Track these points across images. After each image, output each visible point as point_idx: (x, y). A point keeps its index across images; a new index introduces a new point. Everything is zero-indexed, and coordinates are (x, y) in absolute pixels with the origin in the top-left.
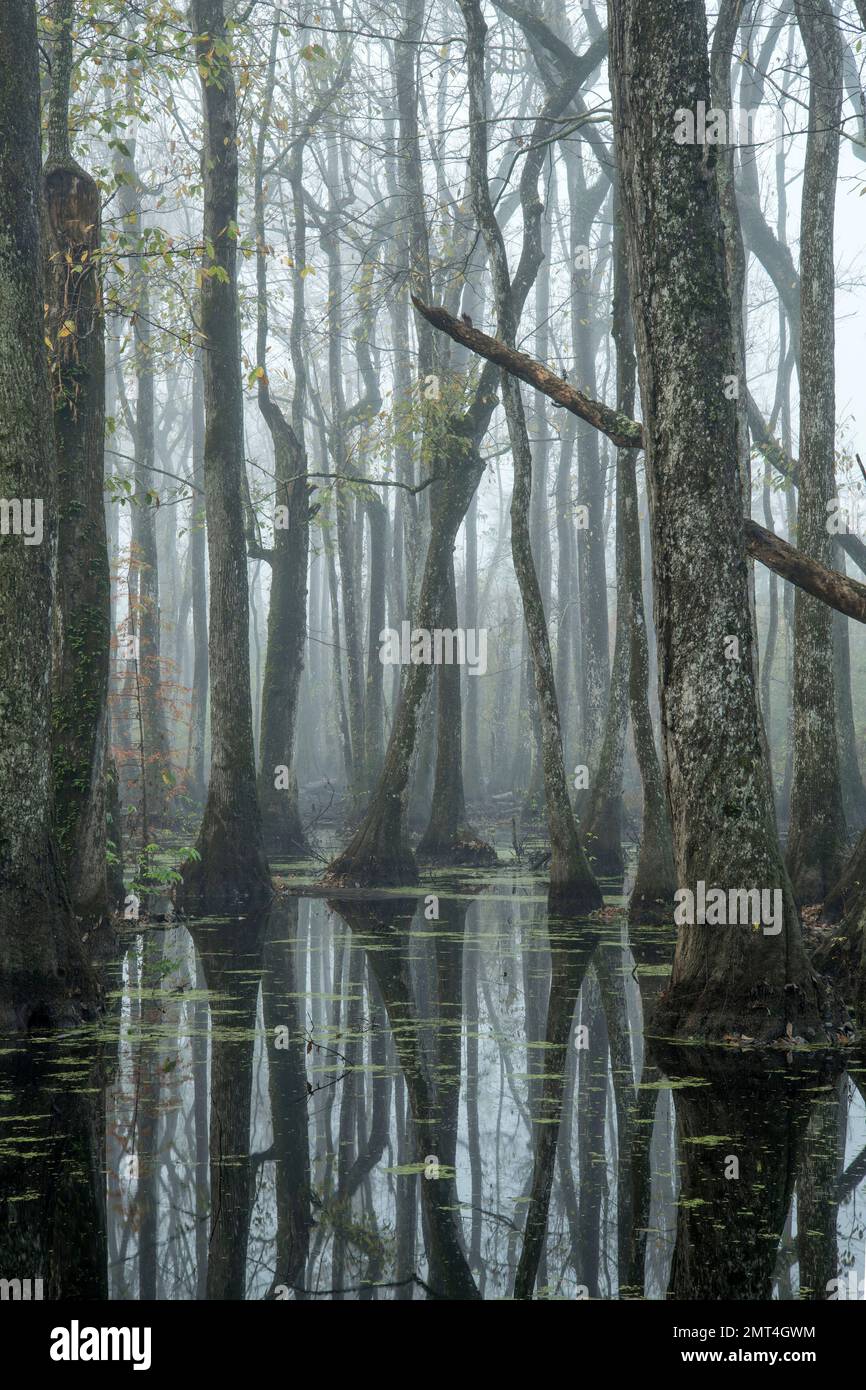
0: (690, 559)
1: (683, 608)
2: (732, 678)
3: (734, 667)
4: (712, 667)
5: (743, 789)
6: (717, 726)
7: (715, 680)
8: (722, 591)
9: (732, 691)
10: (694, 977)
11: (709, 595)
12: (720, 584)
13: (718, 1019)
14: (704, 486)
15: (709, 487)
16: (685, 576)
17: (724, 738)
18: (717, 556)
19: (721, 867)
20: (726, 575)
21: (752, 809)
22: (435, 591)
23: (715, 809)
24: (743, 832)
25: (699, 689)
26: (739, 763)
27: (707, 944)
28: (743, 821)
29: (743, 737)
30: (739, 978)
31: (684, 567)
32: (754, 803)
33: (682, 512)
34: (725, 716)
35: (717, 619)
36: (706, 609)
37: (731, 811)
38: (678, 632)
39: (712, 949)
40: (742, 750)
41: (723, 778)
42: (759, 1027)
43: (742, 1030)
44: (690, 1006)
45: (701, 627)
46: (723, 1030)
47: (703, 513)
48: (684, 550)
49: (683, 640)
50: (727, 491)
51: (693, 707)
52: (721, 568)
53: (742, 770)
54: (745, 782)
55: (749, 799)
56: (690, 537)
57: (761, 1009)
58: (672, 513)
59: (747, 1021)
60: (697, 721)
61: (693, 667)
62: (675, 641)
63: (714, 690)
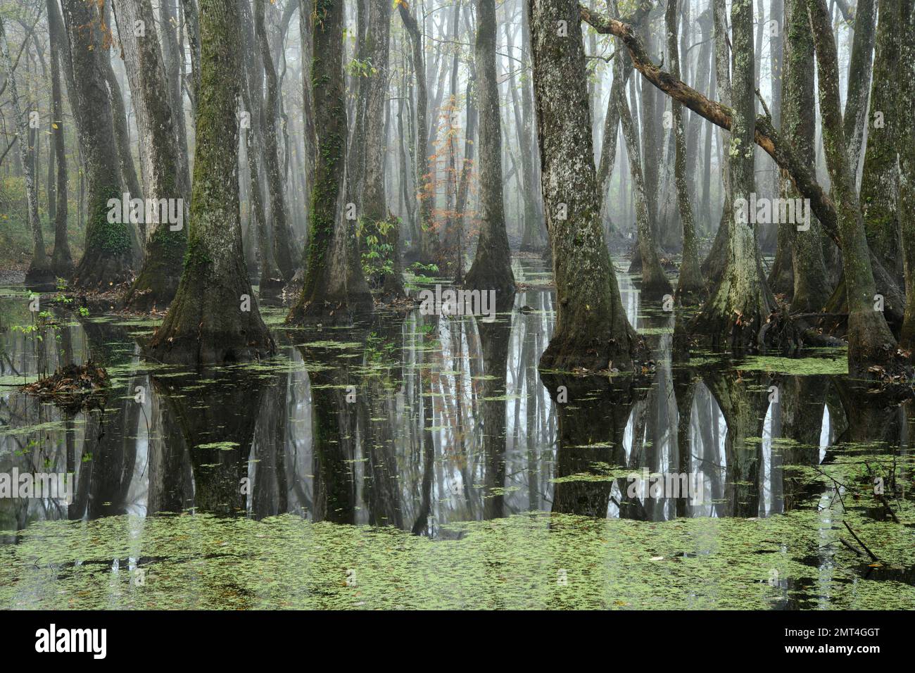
0: (551, 99)
1: (549, 127)
2: (577, 167)
3: (578, 161)
4: (565, 161)
5: (585, 230)
6: (569, 194)
7: (567, 168)
8: (570, 117)
9: (577, 174)
10: (560, 336)
11: (562, 120)
12: (568, 113)
13: (571, 359)
14: (558, 57)
15: (560, 57)
16: (549, 109)
17: (573, 201)
18: (566, 97)
19: (572, 274)
20: (572, 108)
21: (591, 241)
22: (613, 117)
23: (569, 241)
24: (585, 254)
25: (559, 173)
26: (583, 215)
27: (566, 318)
28: (585, 248)
29: (585, 200)
30: (583, 336)
31: (548, 104)
32: (592, 238)
33: (546, 72)
34: (573, 188)
35: (567, 133)
36: (561, 128)
37: (578, 243)
38: (546, 141)
39: (569, 320)
40: (584, 207)
41: (573, 224)
42: (593, 363)
43: (584, 365)
44: (558, 352)
45: (558, 138)
46: (572, 366)
47: (557, 73)
48: (548, 94)
49: (550, 146)
50: (572, 60)
51: (556, 184)
52: (569, 103)
53: (584, 219)
54: (586, 226)
55: (589, 236)
56: (551, 87)
57: (594, 354)
58: (541, 73)
59: (586, 360)
60: (558, 192)
61: (555, 161)
62: (545, 147)
63: (567, 174)
